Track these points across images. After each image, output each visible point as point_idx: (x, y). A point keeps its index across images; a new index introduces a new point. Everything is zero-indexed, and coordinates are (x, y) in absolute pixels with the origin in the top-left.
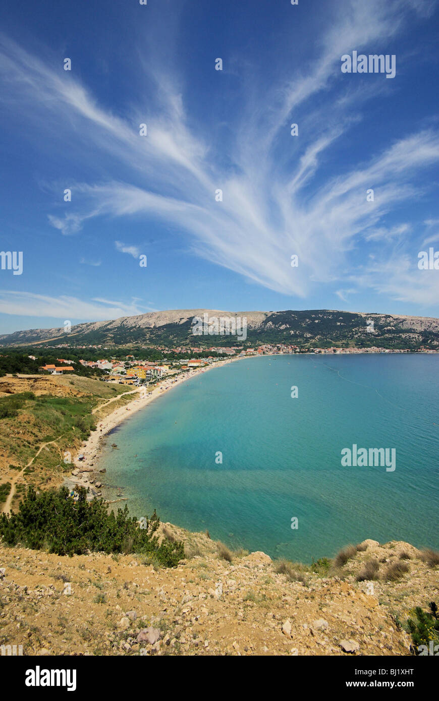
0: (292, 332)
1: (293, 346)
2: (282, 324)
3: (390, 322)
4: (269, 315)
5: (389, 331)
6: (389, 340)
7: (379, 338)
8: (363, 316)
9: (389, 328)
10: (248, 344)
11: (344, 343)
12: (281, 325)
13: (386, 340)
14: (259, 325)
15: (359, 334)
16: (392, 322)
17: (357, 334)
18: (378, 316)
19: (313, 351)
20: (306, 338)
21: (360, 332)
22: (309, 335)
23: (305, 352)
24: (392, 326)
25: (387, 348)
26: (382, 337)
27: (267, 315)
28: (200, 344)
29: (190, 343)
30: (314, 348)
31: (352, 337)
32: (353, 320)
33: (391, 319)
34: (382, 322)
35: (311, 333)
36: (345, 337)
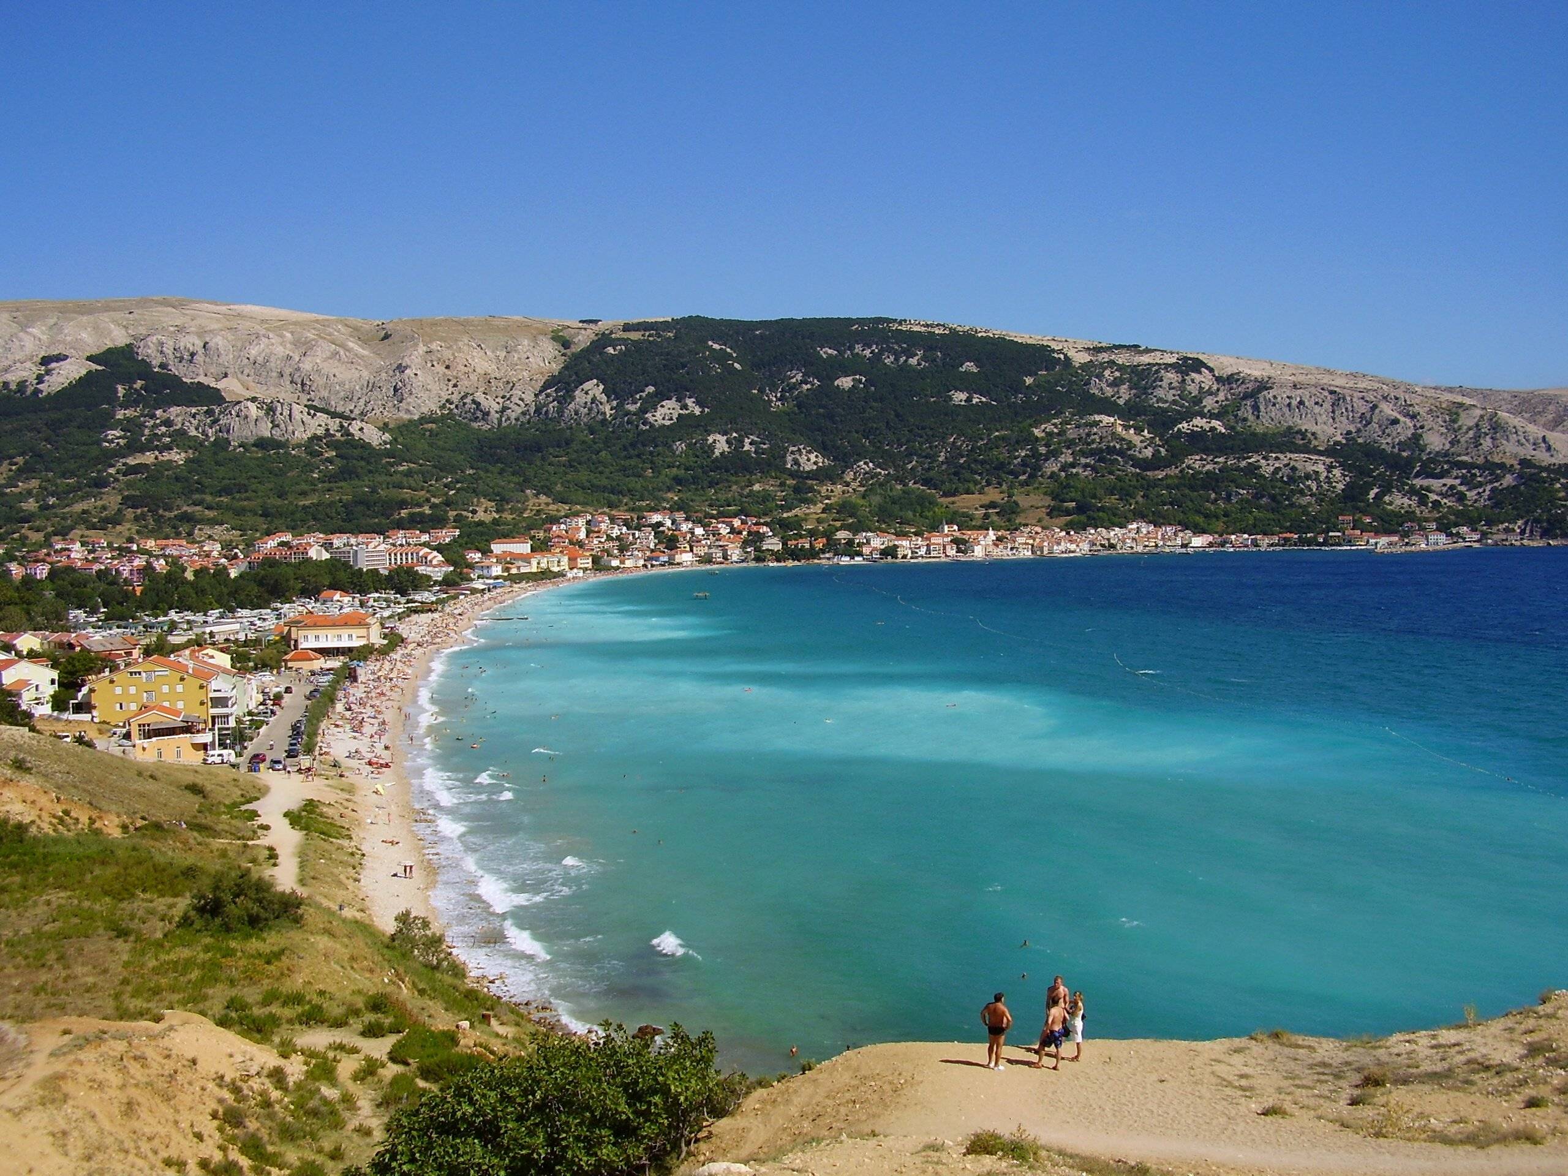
0: (720, 444)
1: (737, 523)
2: (661, 396)
3: (1203, 393)
4: (583, 339)
5: (1199, 442)
6: (1205, 487)
7: (1160, 475)
8: (1080, 358)
9: (1199, 422)
10: (481, 516)
11: (992, 505)
12: (651, 404)
13: (1192, 488)
14: (529, 398)
15: (1067, 457)
16: (1210, 393)
17: (1054, 454)
18: (1146, 359)
19: (851, 549)
20: (797, 474)
21: (1070, 444)
22: (811, 460)
23: (813, 554)
24: (1212, 416)
25: (1199, 531)
26: (1173, 471)
27: (566, 344)
28: (186, 518)
29: (129, 513)
30: (855, 529)
31: (1034, 465)
32: (1029, 381)
33: (1204, 379)
34: (1164, 394)
35: (823, 449)
36: (998, 471)
